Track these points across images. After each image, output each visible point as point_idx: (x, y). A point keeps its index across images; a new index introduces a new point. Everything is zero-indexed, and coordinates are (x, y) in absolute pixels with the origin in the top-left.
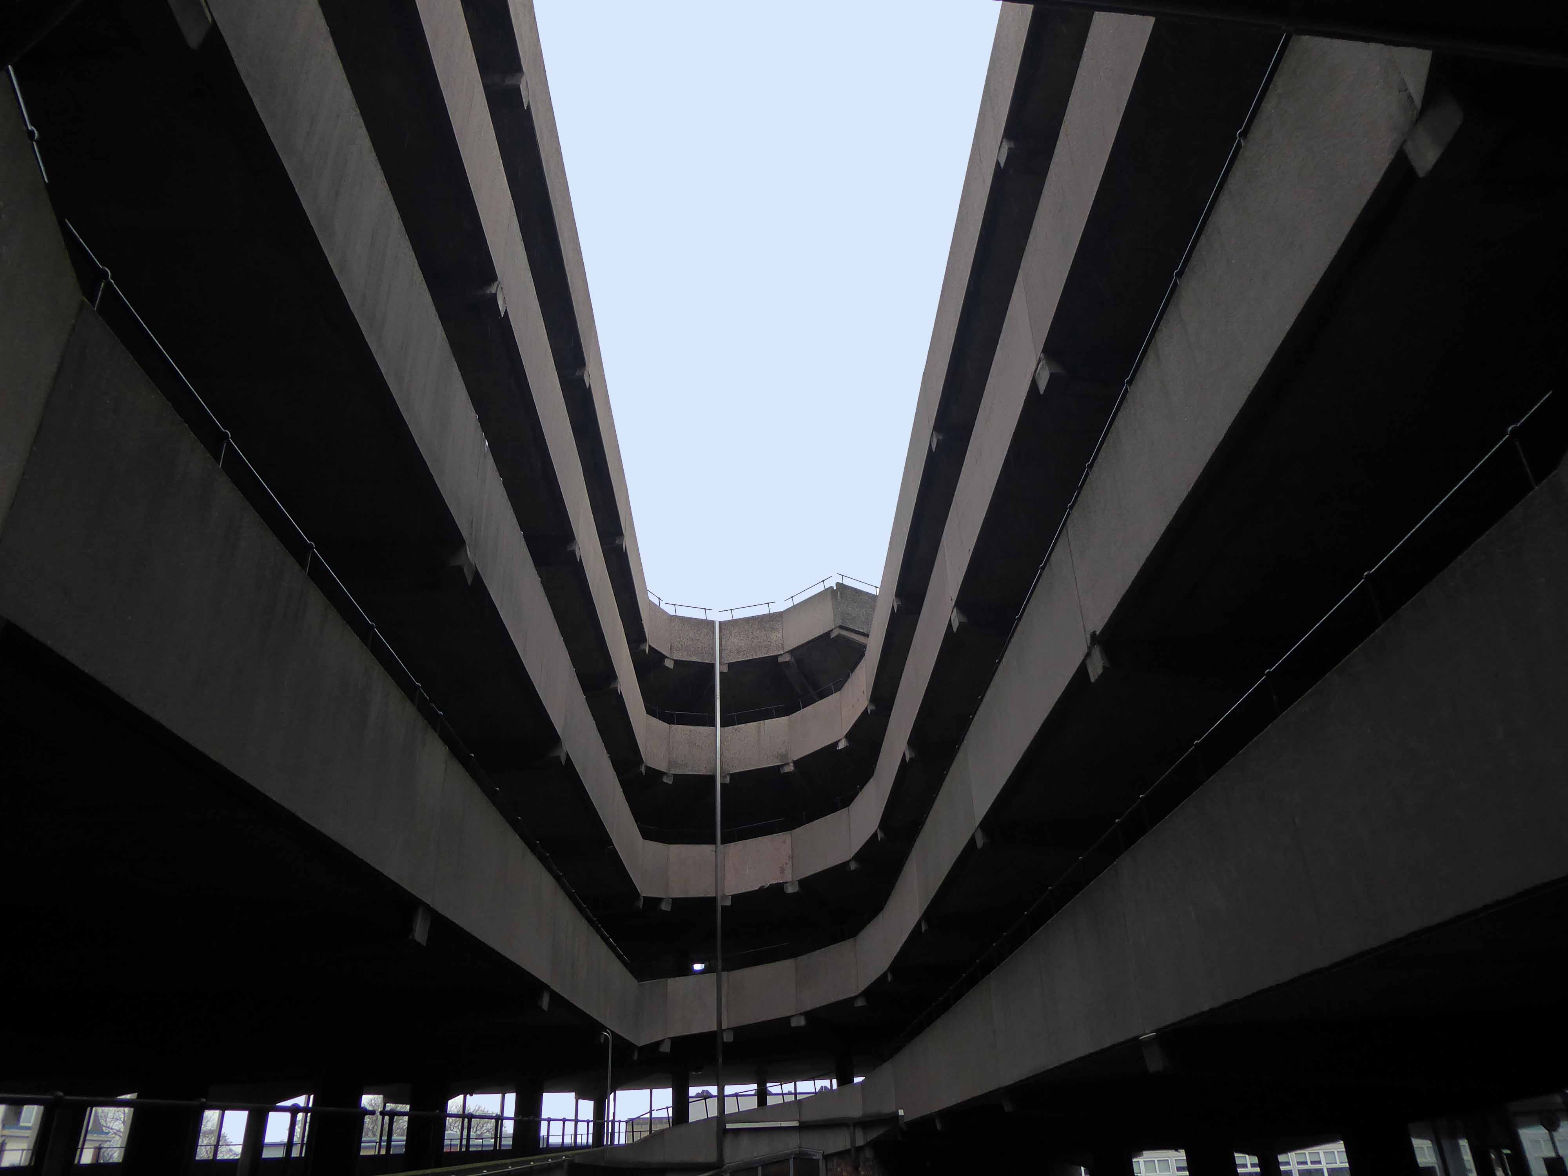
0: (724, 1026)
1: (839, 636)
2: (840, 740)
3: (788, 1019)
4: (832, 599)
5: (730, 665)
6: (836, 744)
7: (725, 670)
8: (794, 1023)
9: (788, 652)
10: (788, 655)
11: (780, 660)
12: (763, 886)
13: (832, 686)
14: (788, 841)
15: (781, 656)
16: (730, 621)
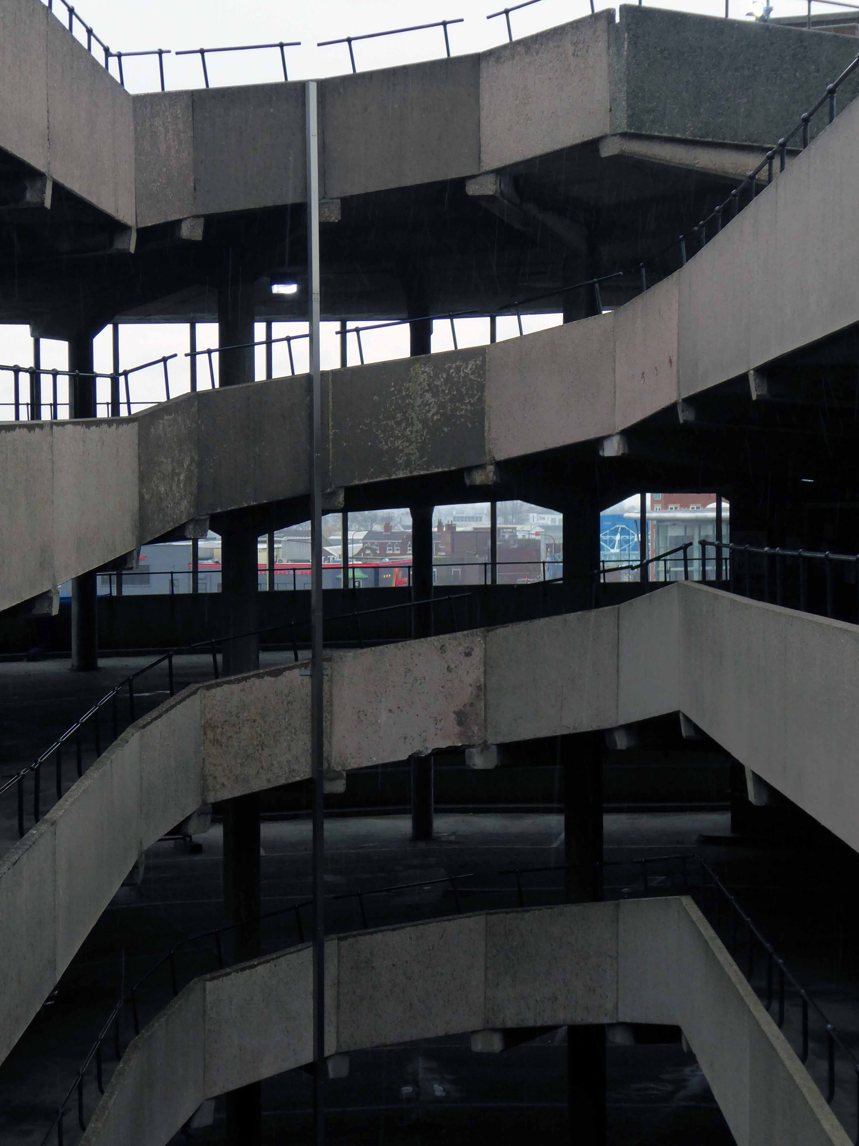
0: (330, 1048)
1: (619, 159)
2: (608, 437)
3: (465, 1037)
4: (609, 48)
5: (347, 203)
6: (598, 443)
7: (335, 217)
8: (478, 1045)
9: (492, 171)
10: (491, 178)
11: (473, 189)
12: (420, 752)
13: (597, 285)
14: (478, 653)
15: (473, 180)
16: (344, 79)
